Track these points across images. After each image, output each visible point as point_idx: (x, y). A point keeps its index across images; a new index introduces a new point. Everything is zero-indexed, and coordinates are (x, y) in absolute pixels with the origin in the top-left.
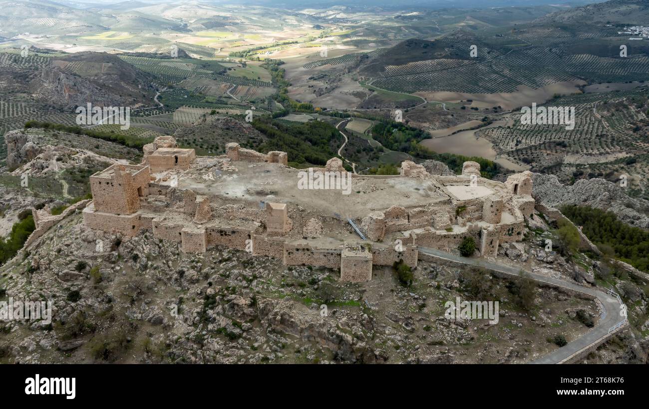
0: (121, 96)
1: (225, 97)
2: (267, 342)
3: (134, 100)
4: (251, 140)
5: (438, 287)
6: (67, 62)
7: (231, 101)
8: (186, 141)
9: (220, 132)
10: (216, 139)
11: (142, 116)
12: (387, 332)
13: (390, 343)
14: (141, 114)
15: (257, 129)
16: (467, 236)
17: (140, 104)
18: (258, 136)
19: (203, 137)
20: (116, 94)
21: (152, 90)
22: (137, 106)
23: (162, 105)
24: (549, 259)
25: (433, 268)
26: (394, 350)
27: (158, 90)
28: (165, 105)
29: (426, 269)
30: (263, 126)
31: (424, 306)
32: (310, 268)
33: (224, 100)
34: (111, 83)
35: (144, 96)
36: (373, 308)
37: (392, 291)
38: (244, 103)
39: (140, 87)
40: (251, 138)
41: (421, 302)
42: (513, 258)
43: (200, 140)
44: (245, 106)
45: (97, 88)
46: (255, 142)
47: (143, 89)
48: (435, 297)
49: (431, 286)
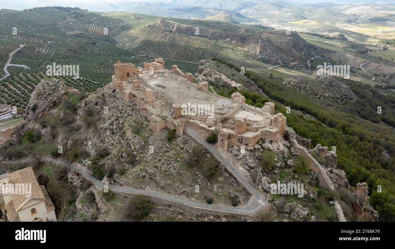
0: (287, 56)
1: (357, 69)
2: (118, 139)
3: (294, 60)
4: (344, 96)
5: (182, 149)
6: (269, 34)
7: (360, 72)
8: (300, 86)
9: (324, 86)
10: (320, 90)
11: (295, 70)
12: (148, 154)
13: (145, 159)
14: (294, 68)
15: (352, 90)
16: (214, 133)
17: (297, 63)
18: (351, 95)
19: (312, 87)
20: (285, 55)
21: (310, 56)
22: (294, 63)
23: (310, 65)
24: (251, 165)
25: (187, 139)
26: (145, 162)
27: (313, 57)
28: (311, 66)
29: (184, 138)
30: (359, 90)
31: (168, 152)
32: (146, 119)
33: (355, 70)
34: (286, 48)
35: (302, 58)
36: (150, 142)
37: (162, 140)
38: (369, 75)
39: (303, 53)
40: (345, 95)
41: (168, 150)
42: (233, 155)
43: (309, 88)
44: (368, 76)
45: (275, 50)
46: (345, 98)
47: (304, 55)
48: (176, 150)
49: (179, 146)
